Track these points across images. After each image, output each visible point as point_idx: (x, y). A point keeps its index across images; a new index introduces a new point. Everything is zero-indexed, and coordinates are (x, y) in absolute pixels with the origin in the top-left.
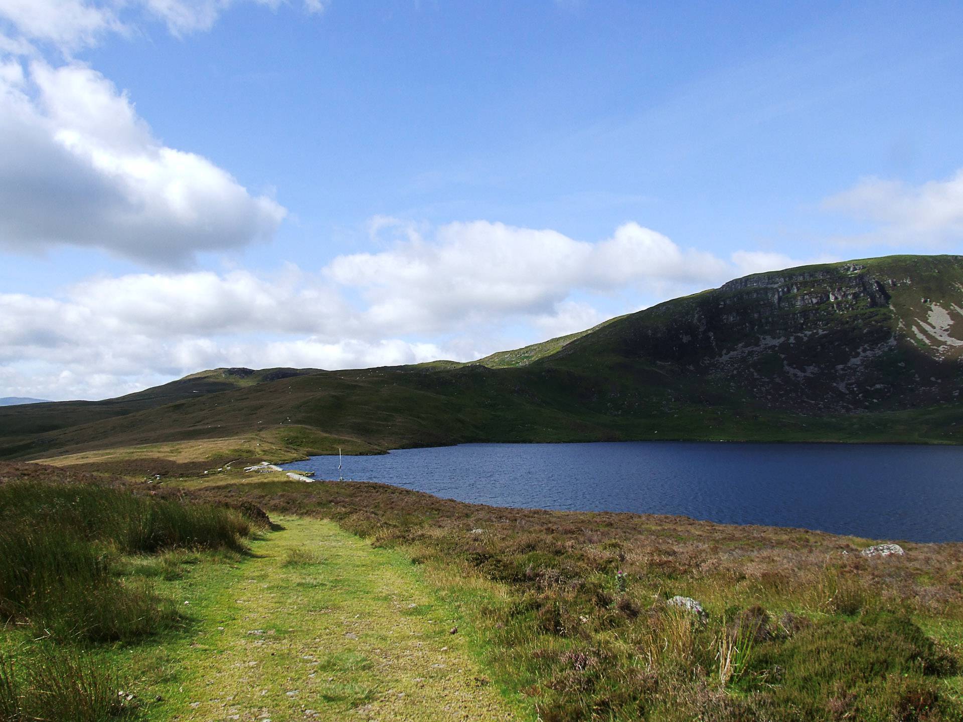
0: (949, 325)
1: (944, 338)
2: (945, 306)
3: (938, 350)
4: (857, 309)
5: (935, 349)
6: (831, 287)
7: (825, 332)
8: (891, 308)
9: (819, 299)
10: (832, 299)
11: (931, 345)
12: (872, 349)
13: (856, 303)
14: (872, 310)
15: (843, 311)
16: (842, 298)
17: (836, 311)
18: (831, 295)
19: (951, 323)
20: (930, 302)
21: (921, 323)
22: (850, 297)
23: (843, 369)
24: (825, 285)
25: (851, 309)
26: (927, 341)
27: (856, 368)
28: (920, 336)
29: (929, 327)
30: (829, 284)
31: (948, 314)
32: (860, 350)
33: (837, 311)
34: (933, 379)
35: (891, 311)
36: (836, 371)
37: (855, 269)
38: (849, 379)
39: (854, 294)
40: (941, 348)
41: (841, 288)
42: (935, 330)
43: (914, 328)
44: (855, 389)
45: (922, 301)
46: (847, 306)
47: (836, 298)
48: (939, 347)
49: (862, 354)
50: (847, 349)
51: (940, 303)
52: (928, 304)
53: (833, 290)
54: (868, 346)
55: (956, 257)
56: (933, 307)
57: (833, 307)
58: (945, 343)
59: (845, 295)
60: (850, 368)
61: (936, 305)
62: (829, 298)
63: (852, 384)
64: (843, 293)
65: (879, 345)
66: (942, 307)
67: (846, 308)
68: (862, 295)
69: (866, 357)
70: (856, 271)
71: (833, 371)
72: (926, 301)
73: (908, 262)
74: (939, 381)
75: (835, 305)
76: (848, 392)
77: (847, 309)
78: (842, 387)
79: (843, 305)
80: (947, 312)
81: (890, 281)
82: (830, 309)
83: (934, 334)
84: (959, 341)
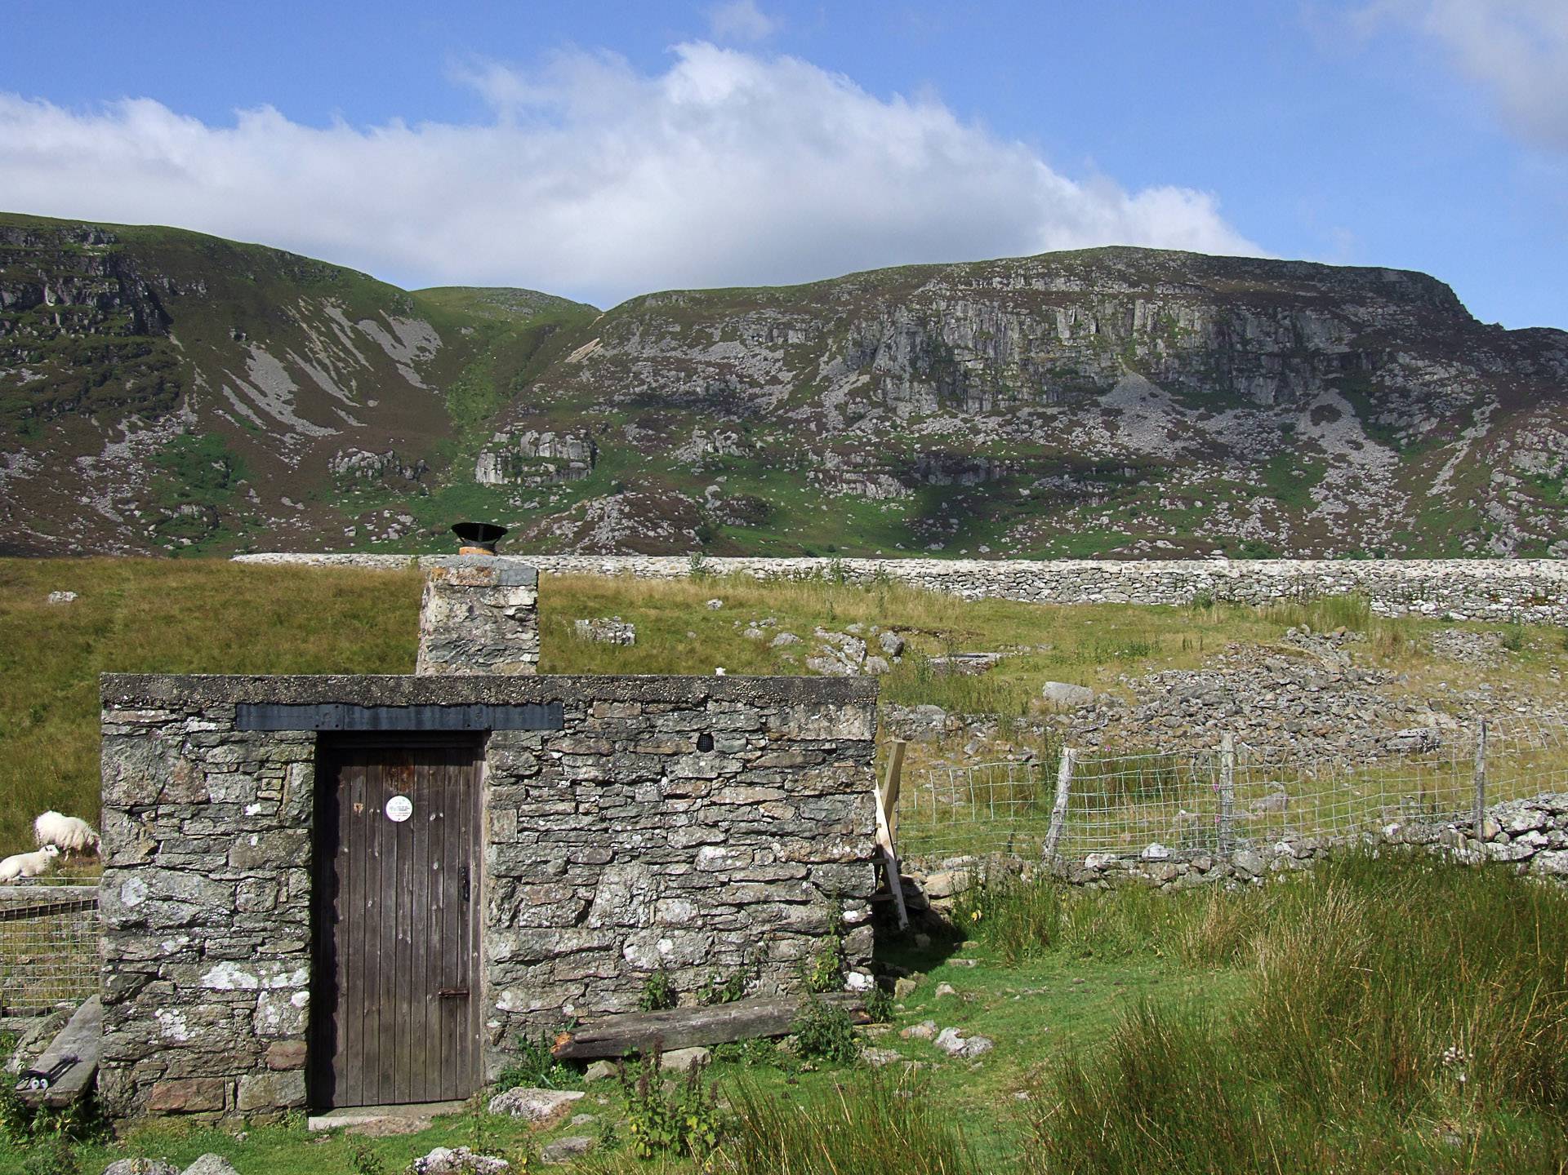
0: (290, 392)
1: (288, 417)
2: (280, 355)
3: (283, 443)
4: (107, 334)
5: (276, 439)
6: (48, 272)
7: (37, 377)
8: (174, 340)
9: (20, 295)
10: (50, 301)
11: (267, 431)
12: (148, 428)
13: (105, 319)
14: (139, 339)
15: (76, 332)
16: (74, 303)
17: (59, 330)
18: (47, 292)
19: (294, 388)
20: (247, 339)
21: (239, 382)
22: (91, 303)
23: (95, 467)
24: (34, 266)
25: (93, 331)
26: (258, 422)
27: (127, 466)
28: (242, 409)
29: (252, 389)
30: (42, 265)
31: (285, 369)
32: (123, 426)
33: (63, 331)
34: (286, 501)
35: (174, 348)
36: (80, 470)
37: (98, 241)
38: (116, 491)
39: (101, 297)
40: (287, 438)
41: (72, 279)
42: (266, 400)
43: (227, 391)
44: (137, 513)
45: (233, 335)
46: (86, 322)
47: (60, 301)
48: (284, 435)
49: (129, 436)
50: (94, 422)
51: (266, 343)
52: (243, 344)
53: (53, 280)
54: (140, 419)
55: (283, 253)
56: (253, 349)
57: (53, 321)
58: (291, 429)
59: (79, 298)
60: (109, 465)
61: (259, 348)
62: (44, 297)
63: (128, 501)
64: (75, 291)
65: (162, 420)
66: (272, 354)
67: (83, 327)
68: (118, 301)
69: (139, 442)
70: (101, 246)
71: (72, 469)
72: (238, 337)
73: (198, 247)
74: (300, 506)
75: (57, 317)
76: (121, 519)
77: (86, 329)
78: (104, 506)
79: (76, 318)
80: (282, 365)
81: (165, 281)
82: (46, 322)
83: (267, 409)
84: (317, 428)
